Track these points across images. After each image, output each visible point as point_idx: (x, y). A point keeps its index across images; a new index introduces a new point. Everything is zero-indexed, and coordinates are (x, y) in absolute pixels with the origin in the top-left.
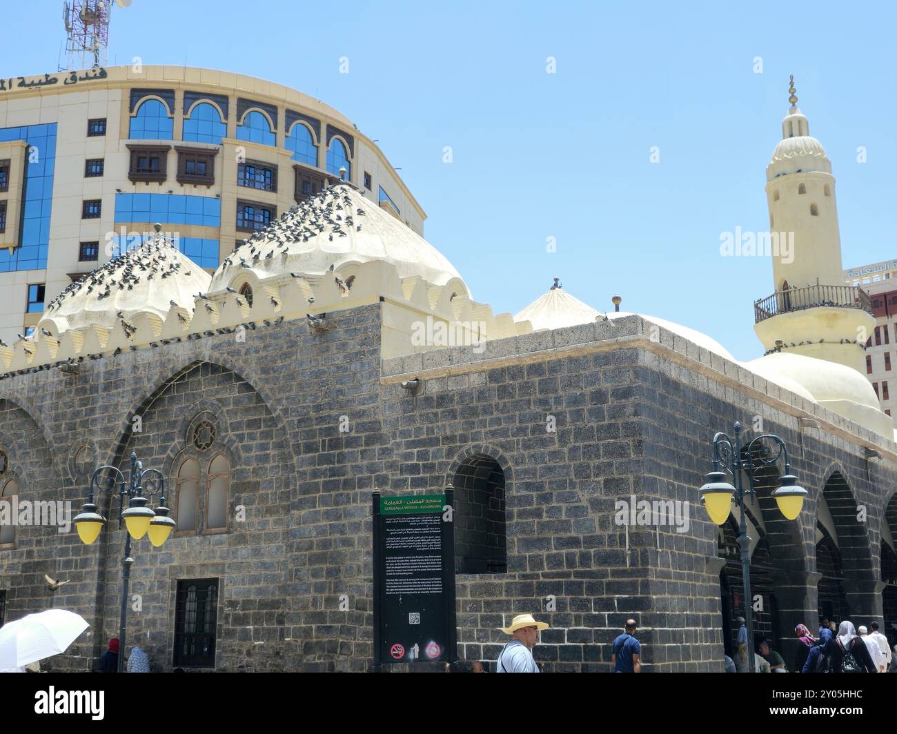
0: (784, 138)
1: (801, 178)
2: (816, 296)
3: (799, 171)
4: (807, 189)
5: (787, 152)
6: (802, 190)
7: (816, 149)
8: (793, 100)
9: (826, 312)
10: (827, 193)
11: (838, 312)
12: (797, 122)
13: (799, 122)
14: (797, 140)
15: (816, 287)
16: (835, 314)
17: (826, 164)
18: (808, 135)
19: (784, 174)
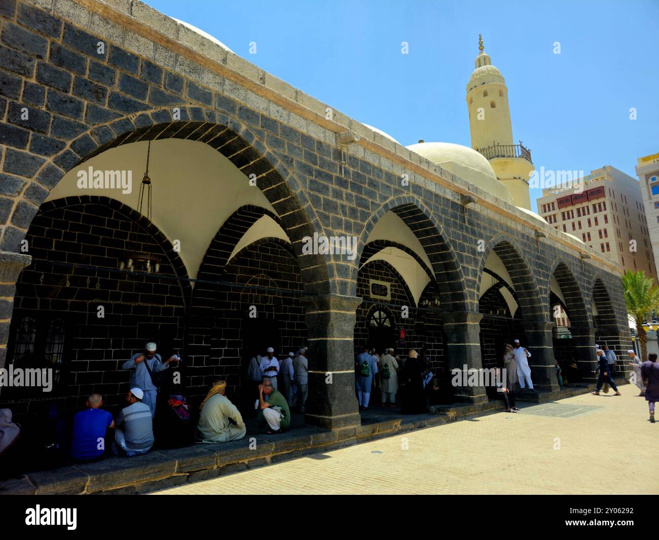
0: (476, 68)
1: (485, 87)
2: (494, 152)
3: (484, 83)
4: (488, 93)
5: (477, 75)
6: (485, 94)
7: (494, 71)
8: (481, 48)
9: (499, 161)
10: (501, 94)
11: (507, 160)
12: (483, 59)
13: (484, 58)
14: (483, 68)
15: (493, 148)
16: (505, 162)
17: (501, 78)
18: (490, 64)
19: (475, 87)
